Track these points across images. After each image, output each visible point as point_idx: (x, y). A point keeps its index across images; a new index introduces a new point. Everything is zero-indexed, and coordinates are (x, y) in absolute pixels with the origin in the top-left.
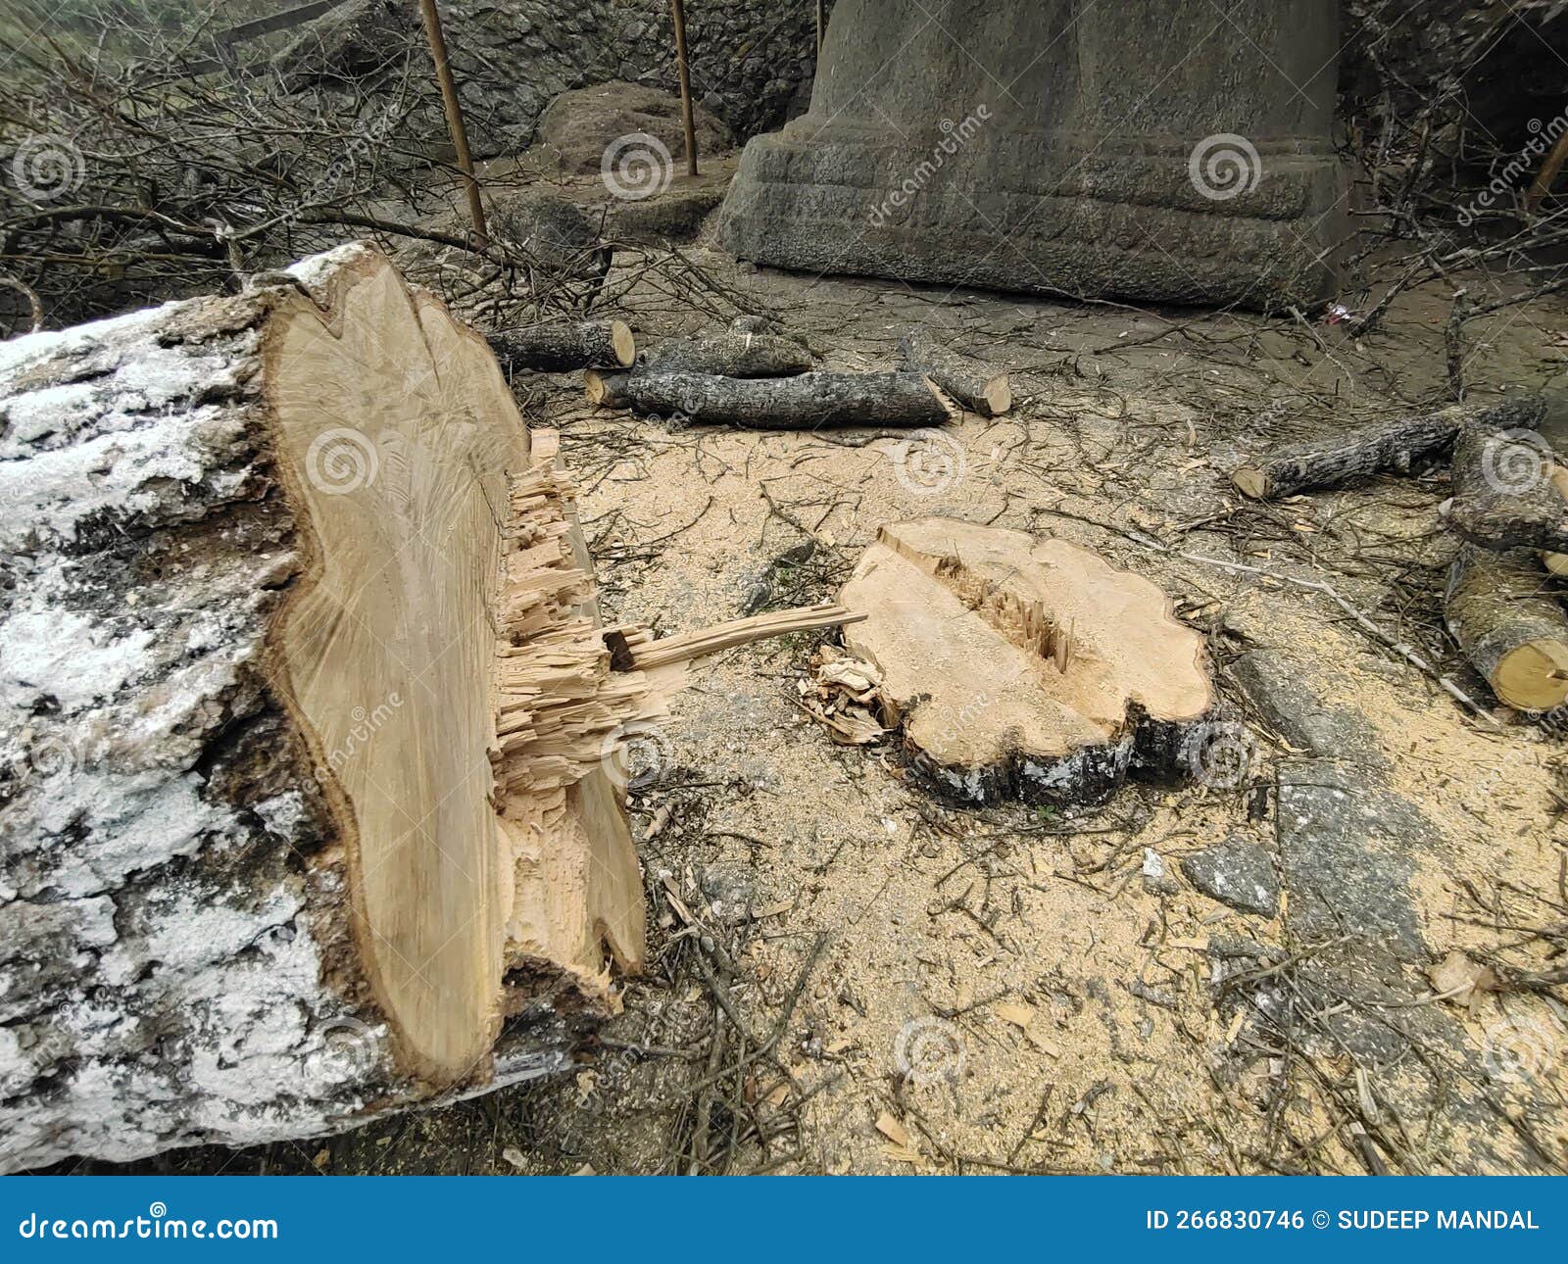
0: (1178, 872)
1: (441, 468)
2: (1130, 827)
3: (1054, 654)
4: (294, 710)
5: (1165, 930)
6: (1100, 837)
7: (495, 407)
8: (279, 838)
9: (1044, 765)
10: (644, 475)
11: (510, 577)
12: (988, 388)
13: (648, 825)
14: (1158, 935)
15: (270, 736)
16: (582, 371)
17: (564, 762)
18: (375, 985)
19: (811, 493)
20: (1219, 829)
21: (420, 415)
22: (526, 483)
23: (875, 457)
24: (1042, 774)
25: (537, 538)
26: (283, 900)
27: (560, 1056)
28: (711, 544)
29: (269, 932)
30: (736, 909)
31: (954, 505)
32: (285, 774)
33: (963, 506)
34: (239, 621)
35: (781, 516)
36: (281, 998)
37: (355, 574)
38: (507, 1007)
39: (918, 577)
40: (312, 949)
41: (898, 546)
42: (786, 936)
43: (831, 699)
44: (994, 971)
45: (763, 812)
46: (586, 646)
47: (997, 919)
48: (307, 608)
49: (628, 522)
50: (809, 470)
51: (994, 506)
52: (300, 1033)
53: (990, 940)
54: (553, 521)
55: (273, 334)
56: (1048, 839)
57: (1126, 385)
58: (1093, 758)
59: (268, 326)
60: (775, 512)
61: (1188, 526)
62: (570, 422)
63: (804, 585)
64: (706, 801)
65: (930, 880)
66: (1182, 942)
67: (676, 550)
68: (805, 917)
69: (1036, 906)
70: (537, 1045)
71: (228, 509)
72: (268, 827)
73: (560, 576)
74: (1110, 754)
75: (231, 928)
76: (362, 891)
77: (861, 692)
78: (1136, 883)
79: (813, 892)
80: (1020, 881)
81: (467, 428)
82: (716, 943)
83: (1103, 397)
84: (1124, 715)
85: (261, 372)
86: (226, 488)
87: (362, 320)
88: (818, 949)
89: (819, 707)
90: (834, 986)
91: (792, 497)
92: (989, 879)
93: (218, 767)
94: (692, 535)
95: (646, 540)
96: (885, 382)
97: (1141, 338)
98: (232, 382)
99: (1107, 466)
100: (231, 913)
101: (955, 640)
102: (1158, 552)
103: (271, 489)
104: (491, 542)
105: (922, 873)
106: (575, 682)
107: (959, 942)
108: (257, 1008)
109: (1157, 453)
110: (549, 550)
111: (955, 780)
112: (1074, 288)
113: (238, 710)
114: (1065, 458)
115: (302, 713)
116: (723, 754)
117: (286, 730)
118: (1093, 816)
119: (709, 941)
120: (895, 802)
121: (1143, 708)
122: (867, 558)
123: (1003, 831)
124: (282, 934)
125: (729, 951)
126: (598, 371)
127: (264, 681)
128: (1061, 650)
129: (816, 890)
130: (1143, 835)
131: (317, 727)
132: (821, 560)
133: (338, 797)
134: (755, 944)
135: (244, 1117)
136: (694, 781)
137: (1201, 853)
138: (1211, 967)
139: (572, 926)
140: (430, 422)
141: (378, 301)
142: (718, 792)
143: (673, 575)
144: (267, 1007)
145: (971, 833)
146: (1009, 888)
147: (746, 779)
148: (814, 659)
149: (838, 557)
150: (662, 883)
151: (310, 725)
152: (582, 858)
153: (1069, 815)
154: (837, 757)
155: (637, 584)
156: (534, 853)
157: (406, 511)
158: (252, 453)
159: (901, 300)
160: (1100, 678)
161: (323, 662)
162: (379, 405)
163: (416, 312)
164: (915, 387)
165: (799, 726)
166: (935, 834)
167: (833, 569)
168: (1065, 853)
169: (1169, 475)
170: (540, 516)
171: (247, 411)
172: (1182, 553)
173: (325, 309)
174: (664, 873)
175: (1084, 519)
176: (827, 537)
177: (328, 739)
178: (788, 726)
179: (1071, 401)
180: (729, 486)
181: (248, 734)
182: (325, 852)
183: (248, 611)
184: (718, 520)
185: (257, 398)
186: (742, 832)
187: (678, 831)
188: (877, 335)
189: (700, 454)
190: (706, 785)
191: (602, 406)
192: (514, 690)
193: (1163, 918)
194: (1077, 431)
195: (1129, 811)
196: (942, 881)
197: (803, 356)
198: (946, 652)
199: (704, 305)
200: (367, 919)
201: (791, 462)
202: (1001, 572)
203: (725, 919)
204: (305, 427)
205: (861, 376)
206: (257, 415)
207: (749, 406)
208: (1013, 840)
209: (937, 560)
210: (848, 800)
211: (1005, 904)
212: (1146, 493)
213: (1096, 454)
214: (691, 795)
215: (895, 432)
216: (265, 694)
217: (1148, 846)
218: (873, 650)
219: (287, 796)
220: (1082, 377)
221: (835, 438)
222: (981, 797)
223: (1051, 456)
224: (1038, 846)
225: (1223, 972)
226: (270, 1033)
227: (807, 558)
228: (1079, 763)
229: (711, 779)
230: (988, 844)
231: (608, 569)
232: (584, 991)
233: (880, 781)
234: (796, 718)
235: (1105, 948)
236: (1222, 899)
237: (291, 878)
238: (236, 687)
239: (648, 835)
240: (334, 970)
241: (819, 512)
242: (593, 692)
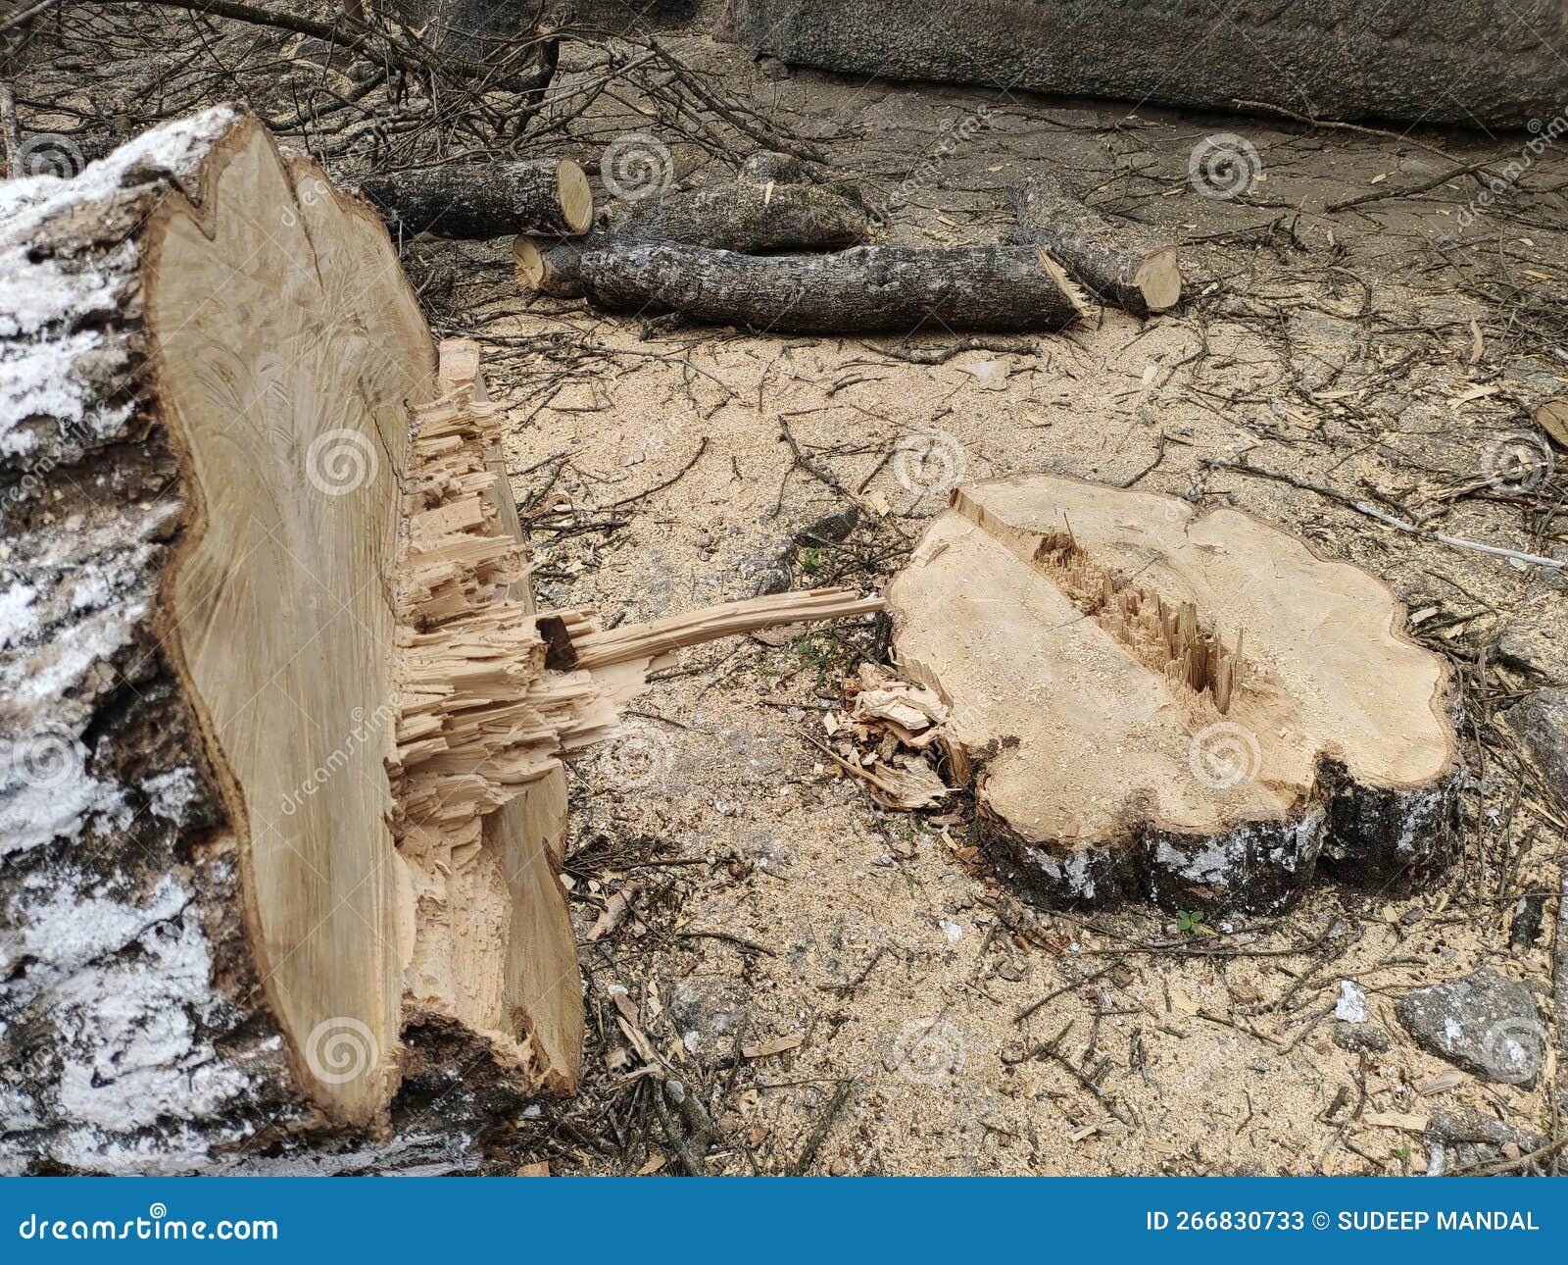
0: (1390, 1018)
1: (327, 399)
2: (1320, 948)
3: (1213, 686)
4: (186, 679)
5: (1363, 1101)
6: (1272, 962)
7: (390, 308)
8: (166, 823)
9: (1185, 848)
10: (604, 403)
11: (415, 544)
12: (1143, 271)
13: (595, 919)
14: (1351, 1108)
15: (163, 704)
16: (512, 237)
17: (482, 782)
18: (269, 990)
19: (856, 435)
20: (1461, 959)
21: (302, 330)
22: (435, 418)
23: (958, 380)
24: (1183, 861)
25: (449, 494)
26: (169, 893)
27: (467, 1140)
28: (704, 510)
29: (153, 929)
30: (719, 1045)
31: (1078, 455)
32: (177, 748)
33: (1092, 457)
34: (128, 578)
35: (809, 470)
36: (167, 1003)
37: (238, 530)
38: (405, 1066)
39: (1011, 562)
40: (202, 947)
41: (982, 517)
42: (791, 1085)
43: (872, 743)
44: (1098, 1149)
45: (764, 905)
46: (516, 635)
47: (1106, 1074)
48: (193, 567)
49: (579, 474)
50: (854, 399)
51: (1140, 456)
52: (188, 1042)
53: (1093, 1103)
54: (472, 470)
55: (151, 244)
56: (1191, 962)
57: (1372, 263)
58: (1263, 840)
59: (146, 236)
60: (800, 463)
61: (1456, 491)
62: (492, 318)
63: (840, 574)
64: (681, 885)
65: (1008, 1012)
66: (1384, 1119)
67: (651, 518)
68: (819, 1058)
69: (1167, 1057)
70: (439, 1123)
71: (106, 452)
72: (154, 809)
73: (482, 545)
74: (1288, 836)
75: (114, 924)
76: (253, 888)
77: (917, 733)
78: (1324, 1032)
79: (832, 1022)
80: (1145, 1021)
81: (356, 343)
82: (689, 1091)
83: (1335, 285)
84: (1312, 777)
85: (142, 292)
86: (107, 427)
87: (235, 211)
88: (837, 1105)
89: (854, 755)
90: (858, 1160)
91: (829, 441)
92: (1098, 1016)
93: (105, 739)
94: (676, 495)
95: (606, 501)
96: (978, 262)
97: (1408, 184)
98: (112, 305)
99: (1332, 394)
100: (112, 905)
101: (1060, 658)
102: (1401, 532)
103: (155, 430)
104: (389, 498)
105: (997, 1002)
106: (500, 679)
107: (1047, 1105)
108: (139, 1014)
109: (1415, 375)
110: (469, 510)
111: (1050, 866)
112: (1300, 101)
113: (132, 672)
114: (1262, 382)
115: (193, 683)
116: (709, 818)
117: (179, 700)
118: (1264, 930)
119: (677, 1086)
120: (962, 897)
121: (1345, 768)
122: (935, 533)
123: (1125, 947)
124: (169, 930)
125: (707, 1104)
126: (536, 238)
127: (157, 641)
128: (1222, 678)
129: (837, 1021)
130: (1342, 962)
131: (206, 701)
132: (867, 538)
133: (229, 782)
134: (746, 1096)
135: (115, 1150)
136: (665, 857)
137: (1427, 991)
138: (1428, 1157)
139: (485, 992)
140: (313, 340)
141: (251, 183)
142: (699, 873)
143: (646, 557)
144: (150, 1013)
145: (1075, 947)
146: (1127, 1030)
147: (741, 855)
148: (849, 683)
149: (893, 533)
150: (613, 1004)
151: (201, 698)
152: (500, 911)
153: (1227, 927)
154: (878, 827)
155: (591, 567)
156: (439, 892)
157: (289, 456)
158: (135, 388)
159: (1016, 124)
160: (1280, 721)
161: (210, 629)
162: (256, 322)
163: (293, 189)
164: (1024, 269)
165: (823, 781)
166: (1020, 946)
167: (885, 550)
168: (1217, 983)
169: (1432, 410)
170: (454, 464)
171: (129, 339)
172: (1441, 535)
173: (197, 204)
174: (616, 990)
175: (1286, 479)
176: (877, 502)
177: (218, 713)
178: (808, 780)
179: (1282, 290)
180: (732, 422)
181: (137, 703)
182: (214, 841)
183: (137, 567)
184: (714, 473)
185: (138, 324)
186: (734, 932)
187: (639, 928)
188: (971, 182)
189: (691, 373)
190: (683, 864)
191: (540, 293)
192: (419, 688)
193: (1361, 1084)
194: (1287, 340)
195: (1323, 925)
196: (1026, 1015)
197: (851, 218)
198: (1045, 676)
199: (701, 133)
200: (259, 919)
201: (829, 386)
202: (1135, 558)
203: (702, 1058)
204: (184, 355)
205: (939, 253)
206: (139, 343)
207: (766, 298)
208: (1139, 962)
209: (1037, 541)
210: (891, 891)
211: (1122, 1054)
212: (1391, 439)
213: (1314, 375)
214: (660, 878)
215: (991, 341)
216: (159, 656)
217: (1348, 978)
218: (936, 671)
219: (179, 772)
220: (1303, 249)
221: (897, 349)
222: (1090, 893)
223: (1239, 380)
224: (1177, 972)
225: (1445, 1164)
226: (153, 1043)
227: (849, 531)
228: (1241, 847)
229: (690, 854)
230: (1100, 965)
231: (547, 544)
232: (499, 1060)
233: (940, 865)
234: (819, 768)
235: (1267, 1122)
236: (1456, 1060)
237: (177, 869)
238: (132, 648)
239: (594, 933)
240: (226, 970)
241: (869, 463)
242: (523, 694)
